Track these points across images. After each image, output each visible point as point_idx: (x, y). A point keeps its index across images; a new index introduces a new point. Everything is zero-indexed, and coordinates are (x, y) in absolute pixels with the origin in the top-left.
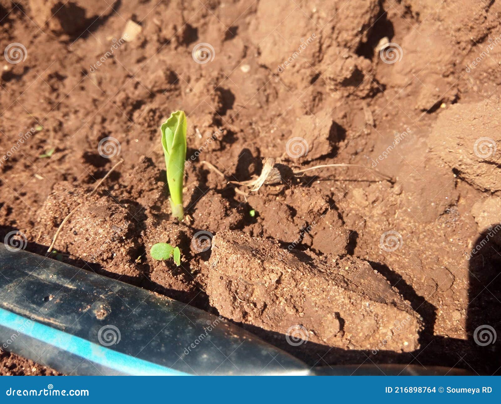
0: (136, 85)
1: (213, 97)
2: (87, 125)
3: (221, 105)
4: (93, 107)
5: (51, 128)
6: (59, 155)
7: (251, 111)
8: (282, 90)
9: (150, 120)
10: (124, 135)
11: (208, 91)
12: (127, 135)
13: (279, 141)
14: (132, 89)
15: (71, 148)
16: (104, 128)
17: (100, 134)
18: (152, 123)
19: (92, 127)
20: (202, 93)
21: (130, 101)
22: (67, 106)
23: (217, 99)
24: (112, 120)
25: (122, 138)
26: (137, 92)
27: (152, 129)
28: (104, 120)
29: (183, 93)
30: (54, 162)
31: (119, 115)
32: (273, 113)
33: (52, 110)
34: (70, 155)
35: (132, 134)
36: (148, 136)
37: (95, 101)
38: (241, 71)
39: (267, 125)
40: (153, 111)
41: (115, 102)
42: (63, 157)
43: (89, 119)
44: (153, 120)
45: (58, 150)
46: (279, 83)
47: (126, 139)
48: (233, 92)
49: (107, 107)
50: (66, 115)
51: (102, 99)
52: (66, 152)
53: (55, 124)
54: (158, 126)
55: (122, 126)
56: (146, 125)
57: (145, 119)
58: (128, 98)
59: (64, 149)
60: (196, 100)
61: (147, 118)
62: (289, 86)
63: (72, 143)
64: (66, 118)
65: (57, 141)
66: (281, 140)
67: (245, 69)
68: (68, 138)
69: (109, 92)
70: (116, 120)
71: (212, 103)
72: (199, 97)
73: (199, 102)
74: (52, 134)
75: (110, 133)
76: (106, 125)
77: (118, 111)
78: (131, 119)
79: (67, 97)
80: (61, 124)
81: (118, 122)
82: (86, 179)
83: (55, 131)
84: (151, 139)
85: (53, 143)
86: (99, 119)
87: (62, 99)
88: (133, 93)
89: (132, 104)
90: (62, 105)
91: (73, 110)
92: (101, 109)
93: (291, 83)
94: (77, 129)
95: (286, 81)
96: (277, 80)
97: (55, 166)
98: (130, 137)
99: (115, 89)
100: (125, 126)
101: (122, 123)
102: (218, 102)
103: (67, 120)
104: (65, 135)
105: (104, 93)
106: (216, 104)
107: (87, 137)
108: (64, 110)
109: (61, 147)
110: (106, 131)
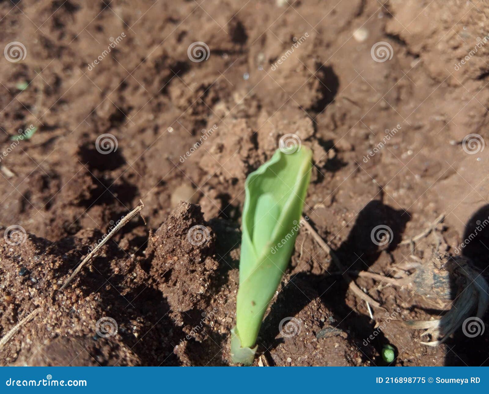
0: (181, 37)
1: (311, 80)
2: (97, 90)
3: (320, 96)
4: (111, 63)
5: (41, 87)
6: (45, 136)
7: (367, 112)
8: (420, 81)
9: (198, 104)
10: (151, 117)
11: (305, 68)
12: (156, 117)
13: (417, 177)
14: (173, 41)
15: (66, 126)
16: (122, 99)
17: (114, 111)
18: (200, 108)
19: (103, 95)
20: (293, 71)
21: (169, 62)
22: (72, 54)
23: (317, 83)
24: (136, 88)
25: (149, 121)
26: (180, 48)
27: (199, 118)
28: (124, 86)
29: (251, 61)
30: (34, 147)
31: (148, 82)
32: (408, 122)
33: (49, 57)
34: (62, 139)
35: (164, 117)
36: (190, 127)
37: (114, 51)
38: (353, 38)
39: (397, 144)
40: (205, 89)
41: (143, 60)
42: (51, 141)
43: (102, 79)
44: (203, 104)
45: (44, 128)
46: (417, 68)
47: (153, 124)
48: (338, 71)
49: (132, 65)
50: (68, 67)
51: (126, 50)
52: (58, 132)
53: (49, 81)
54: (209, 114)
55: (150, 102)
56: (190, 111)
57: (189, 101)
58: (165, 56)
59: (55, 127)
60: (281, 81)
61: (194, 101)
62: (434, 79)
63: (69, 117)
64: (69, 72)
65: (46, 111)
66: (423, 176)
67: (360, 35)
68: (65, 107)
69: (138, 41)
70: (143, 88)
71: (307, 90)
72: (286, 77)
73: (285, 85)
74: (41, 96)
75: (130, 108)
76: (127, 94)
77: (148, 75)
78: (165, 92)
79: (75, 38)
80: (58, 81)
81: (145, 94)
82: (76, 202)
83: (48, 92)
84: (194, 133)
85: (40, 112)
86: (116, 84)
87: (67, 41)
88: (174, 49)
89: (171, 67)
90: (65, 52)
91: (79, 62)
92: (122, 68)
93: (440, 74)
94: (82, 93)
95: (433, 68)
96: (414, 63)
97: (36, 155)
98: (160, 121)
99: (148, 38)
100: (155, 102)
101: (151, 97)
102: (318, 91)
103: (69, 77)
104: (61, 102)
105: (129, 41)
106: (313, 93)
107: (93, 112)
108: (66, 59)
109: (51, 122)
110: (125, 106)
